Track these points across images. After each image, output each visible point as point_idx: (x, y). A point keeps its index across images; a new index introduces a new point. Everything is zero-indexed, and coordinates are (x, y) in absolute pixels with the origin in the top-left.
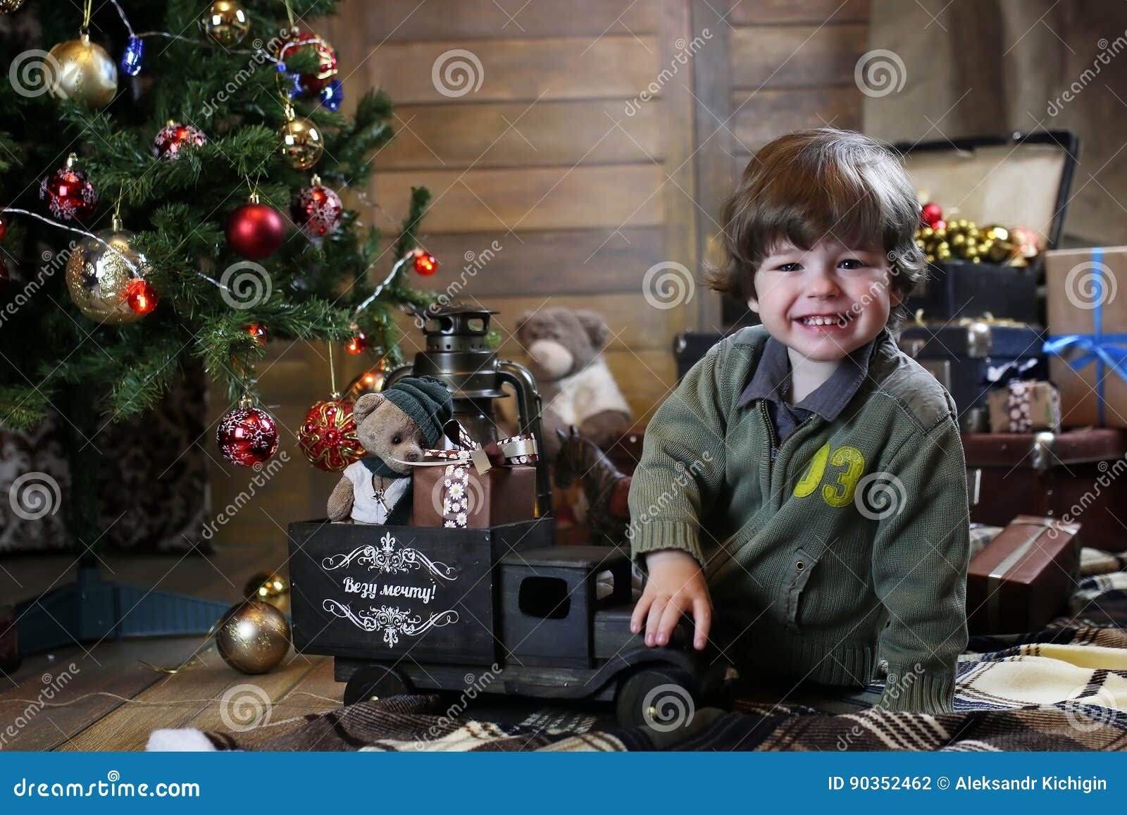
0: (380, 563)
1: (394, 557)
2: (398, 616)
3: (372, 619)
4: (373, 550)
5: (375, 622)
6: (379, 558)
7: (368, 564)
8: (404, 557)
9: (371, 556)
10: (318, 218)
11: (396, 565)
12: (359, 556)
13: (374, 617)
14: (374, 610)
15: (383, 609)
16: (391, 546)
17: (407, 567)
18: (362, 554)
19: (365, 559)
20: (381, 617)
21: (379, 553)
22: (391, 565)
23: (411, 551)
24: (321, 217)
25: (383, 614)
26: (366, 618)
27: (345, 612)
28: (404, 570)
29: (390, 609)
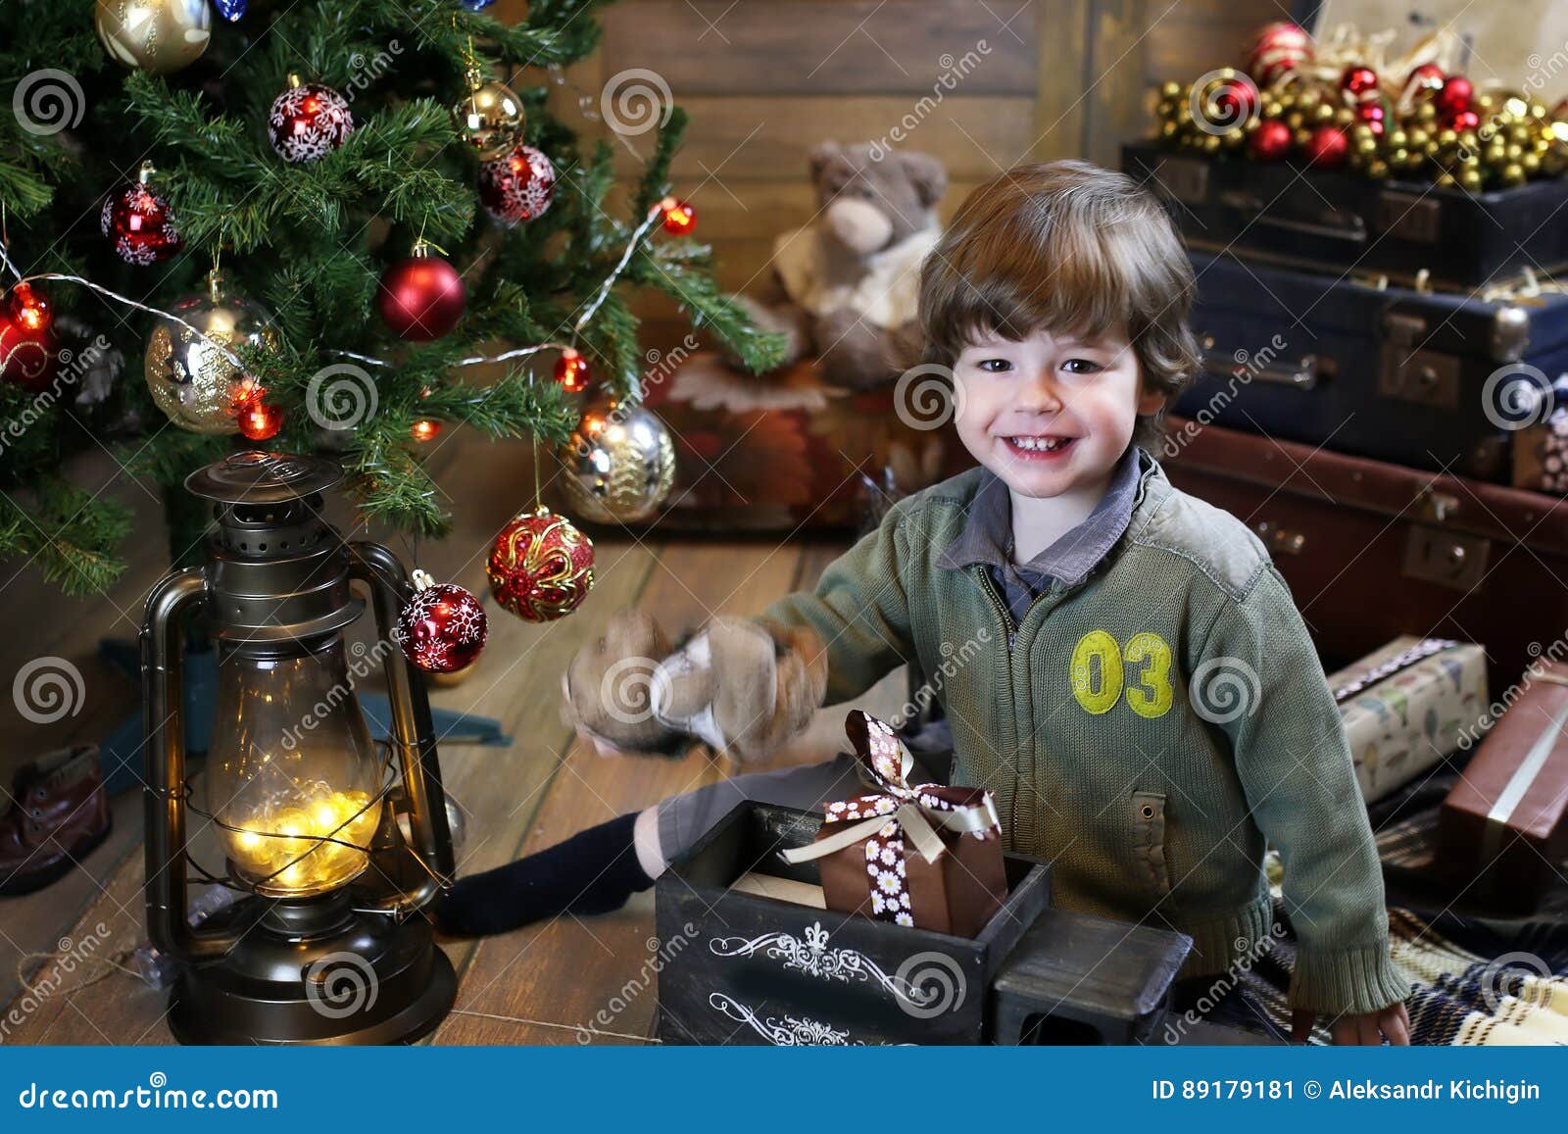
0: (803, 962)
1: (826, 958)
2: (828, 1036)
3: (788, 1032)
4: (793, 942)
5: (792, 1036)
6: (801, 955)
7: (783, 959)
8: (842, 962)
9: (788, 949)
10: (519, 203)
11: (829, 969)
12: (769, 946)
13: (791, 1030)
14: (791, 1021)
15: (806, 1023)
16: (821, 941)
17: (847, 974)
18: (775, 944)
19: (778, 951)
20: (802, 1033)
21: (802, 948)
22: (821, 967)
23: (854, 955)
24: (523, 202)
25: (803, 1029)
26: (778, 1029)
27: (745, 1014)
28: (842, 978)
29: (817, 1026)
